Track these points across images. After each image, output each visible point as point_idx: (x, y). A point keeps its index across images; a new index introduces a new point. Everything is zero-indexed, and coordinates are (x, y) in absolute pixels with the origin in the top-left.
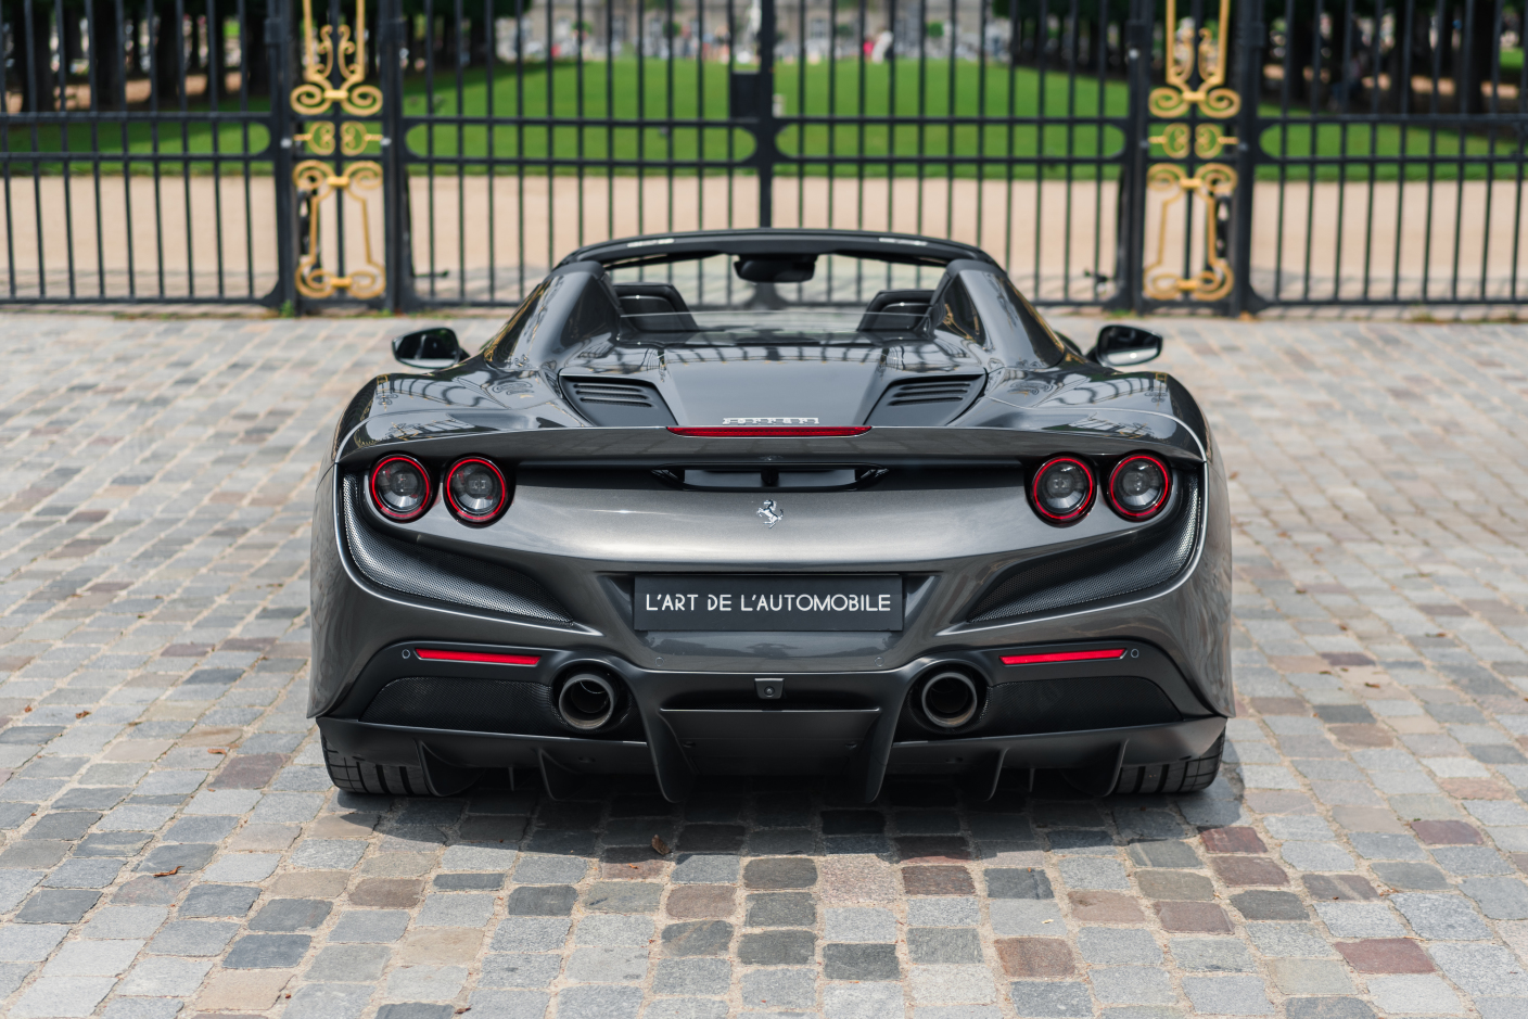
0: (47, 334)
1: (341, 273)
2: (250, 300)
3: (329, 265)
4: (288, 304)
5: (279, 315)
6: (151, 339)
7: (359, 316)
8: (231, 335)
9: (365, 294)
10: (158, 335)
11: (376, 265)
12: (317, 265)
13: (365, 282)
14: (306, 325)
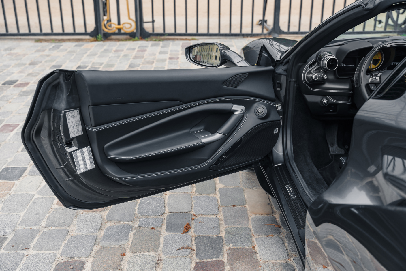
0: (6, 50)
1: (119, 24)
2: (85, 34)
3: (114, 20)
4: (100, 36)
5: (97, 40)
6: (47, 52)
7: (126, 40)
8: (78, 49)
9: (129, 31)
10: (50, 49)
11: (132, 20)
12: (109, 21)
13: (128, 26)
14: (107, 45)
